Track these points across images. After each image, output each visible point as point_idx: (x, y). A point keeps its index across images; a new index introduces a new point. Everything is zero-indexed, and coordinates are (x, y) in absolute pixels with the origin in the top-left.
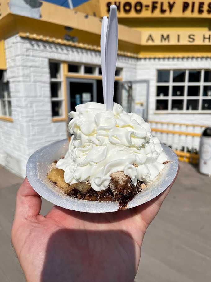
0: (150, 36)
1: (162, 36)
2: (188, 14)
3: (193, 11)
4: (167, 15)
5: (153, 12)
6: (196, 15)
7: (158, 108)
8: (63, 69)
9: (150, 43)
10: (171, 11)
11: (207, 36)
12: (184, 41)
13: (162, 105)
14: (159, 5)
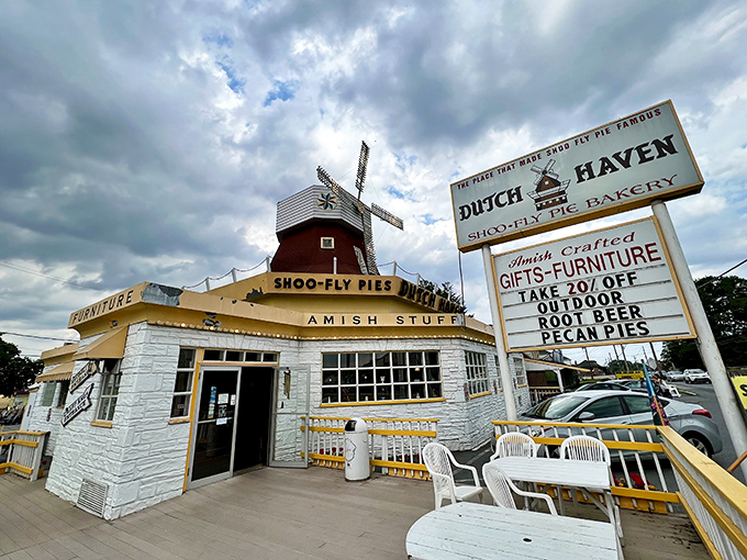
0: (312, 317)
1: (326, 317)
2: (365, 292)
3: (370, 289)
4: (344, 292)
5: (327, 289)
6: (374, 293)
7: (325, 400)
8: (199, 356)
9: (312, 324)
10: (347, 288)
11: (372, 318)
12: (349, 323)
13: (329, 395)
14: (333, 282)
